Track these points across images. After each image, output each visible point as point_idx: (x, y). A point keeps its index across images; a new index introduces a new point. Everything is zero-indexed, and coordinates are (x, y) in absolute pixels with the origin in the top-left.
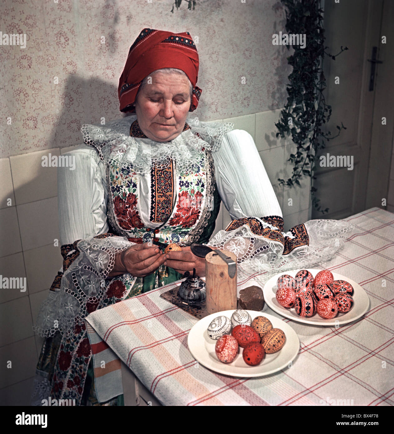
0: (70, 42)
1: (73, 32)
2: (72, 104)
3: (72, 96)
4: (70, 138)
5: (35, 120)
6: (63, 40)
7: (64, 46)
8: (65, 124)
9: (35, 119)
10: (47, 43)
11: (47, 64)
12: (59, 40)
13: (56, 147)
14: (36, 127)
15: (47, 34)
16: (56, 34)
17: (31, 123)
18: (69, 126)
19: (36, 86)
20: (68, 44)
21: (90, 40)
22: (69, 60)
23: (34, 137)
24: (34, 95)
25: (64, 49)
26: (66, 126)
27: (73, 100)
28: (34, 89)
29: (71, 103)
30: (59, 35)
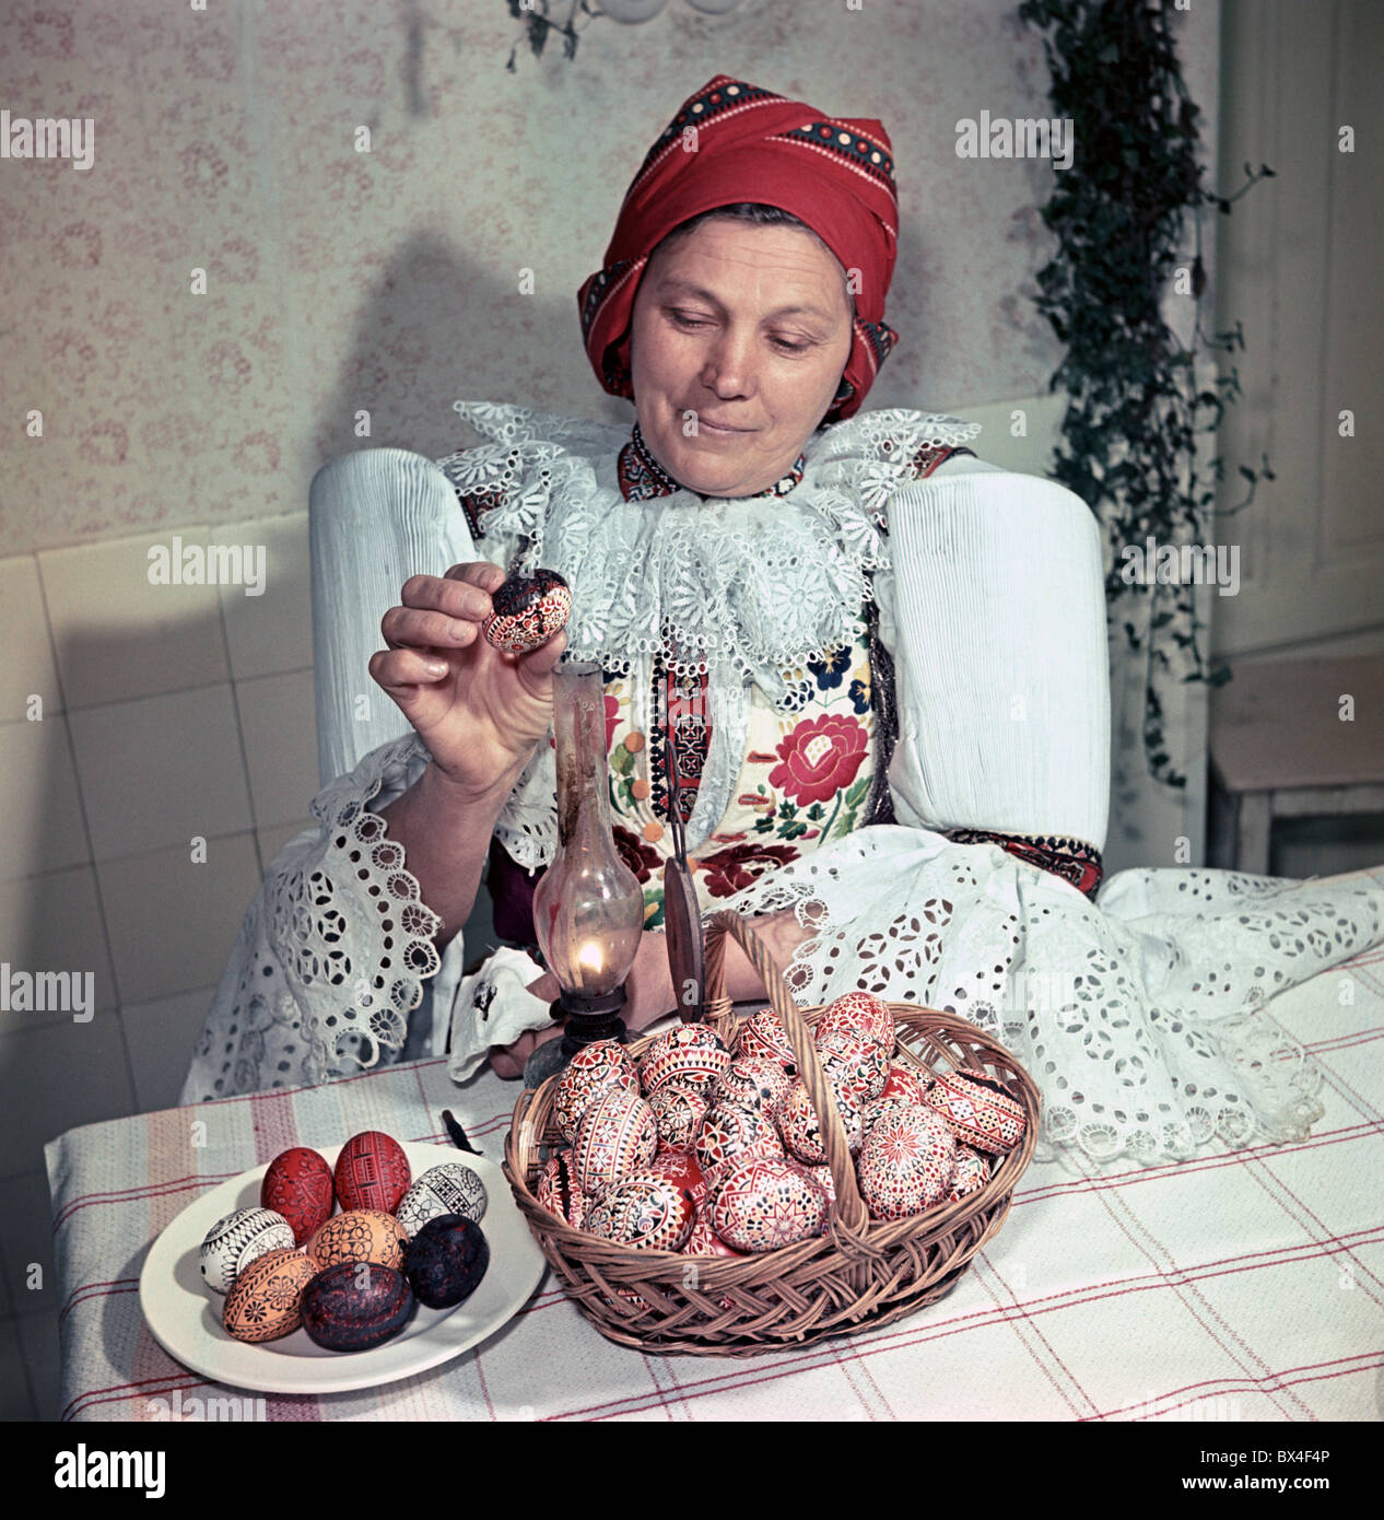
0: (231, 176)
1: (240, 145)
2: (247, 381)
3: (245, 354)
4: (244, 493)
5: (119, 432)
6: (206, 171)
7: (209, 189)
8: (223, 447)
9: (118, 430)
10: (153, 181)
11: (153, 250)
12: (191, 173)
13: (196, 524)
14: (123, 457)
15: (150, 155)
16: (181, 154)
17: (107, 445)
18: (239, 455)
19: (120, 321)
20: (225, 184)
21: (302, 169)
22: (231, 237)
23: (120, 489)
24: (114, 353)
25: (213, 201)
26: (230, 451)
27: (249, 367)
28: (111, 332)
29: (242, 377)
30: (193, 157)
